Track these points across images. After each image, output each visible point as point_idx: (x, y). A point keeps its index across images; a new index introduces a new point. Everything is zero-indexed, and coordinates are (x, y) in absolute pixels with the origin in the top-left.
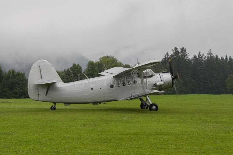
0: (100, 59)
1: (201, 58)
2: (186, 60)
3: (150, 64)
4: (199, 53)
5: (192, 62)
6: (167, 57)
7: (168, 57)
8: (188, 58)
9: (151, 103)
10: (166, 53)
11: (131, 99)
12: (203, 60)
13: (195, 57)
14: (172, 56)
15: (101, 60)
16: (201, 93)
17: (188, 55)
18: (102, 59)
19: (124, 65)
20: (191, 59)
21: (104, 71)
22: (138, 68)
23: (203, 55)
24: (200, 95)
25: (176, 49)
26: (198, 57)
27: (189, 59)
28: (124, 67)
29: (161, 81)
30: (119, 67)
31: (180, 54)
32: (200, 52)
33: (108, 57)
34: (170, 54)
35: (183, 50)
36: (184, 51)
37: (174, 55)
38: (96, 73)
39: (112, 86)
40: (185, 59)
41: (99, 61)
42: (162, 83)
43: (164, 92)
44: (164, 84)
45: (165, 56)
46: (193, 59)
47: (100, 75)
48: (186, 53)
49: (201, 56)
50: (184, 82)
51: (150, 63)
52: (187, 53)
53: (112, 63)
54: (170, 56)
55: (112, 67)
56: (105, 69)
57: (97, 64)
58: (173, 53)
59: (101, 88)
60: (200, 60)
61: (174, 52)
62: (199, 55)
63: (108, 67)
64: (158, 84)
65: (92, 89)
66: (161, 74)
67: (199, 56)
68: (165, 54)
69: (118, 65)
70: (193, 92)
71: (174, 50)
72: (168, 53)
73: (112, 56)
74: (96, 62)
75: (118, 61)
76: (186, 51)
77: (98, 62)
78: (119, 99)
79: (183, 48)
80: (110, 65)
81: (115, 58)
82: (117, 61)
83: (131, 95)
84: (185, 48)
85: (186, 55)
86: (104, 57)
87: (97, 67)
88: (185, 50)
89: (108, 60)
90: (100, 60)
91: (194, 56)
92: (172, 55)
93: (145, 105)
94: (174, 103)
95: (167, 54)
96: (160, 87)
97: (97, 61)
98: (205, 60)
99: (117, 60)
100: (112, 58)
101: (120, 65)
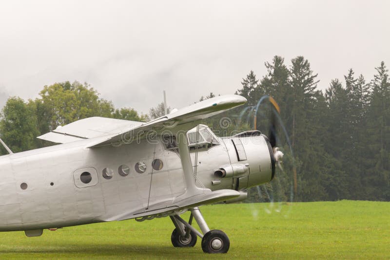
0: (43, 92)
1: (355, 88)
2: (309, 95)
3: (216, 107)
4: (350, 75)
5: (328, 101)
6: (251, 87)
7: (255, 86)
8: (315, 90)
9: (208, 230)
10: (249, 73)
11: (145, 218)
12: (360, 96)
13: (336, 85)
14: (266, 82)
15: (47, 94)
16: (355, 198)
17: (315, 80)
18: (51, 93)
19: (117, 112)
20: (324, 92)
21: (55, 129)
22: (175, 119)
23: (362, 81)
24: (352, 202)
25: (278, 60)
26: (344, 86)
27: (318, 91)
28: (117, 116)
29: (239, 160)
30: (103, 116)
31: (290, 78)
32: (351, 71)
33: (67, 86)
34: (259, 79)
35: (300, 64)
36: (303, 66)
37: (271, 81)
38: (31, 135)
39: (86, 177)
40: (306, 92)
41: (40, 98)
42: (241, 167)
43: (246, 194)
44: (248, 170)
45: (245, 83)
46: (330, 93)
47: (44, 141)
48: (308, 74)
49: (356, 83)
50: (302, 163)
51: (215, 105)
52: (313, 74)
53: (82, 104)
54: (259, 83)
55: (81, 117)
56: (58, 122)
57: (35, 107)
58: (270, 74)
59: (52, 184)
60: (352, 96)
61: (273, 71)
62: (349, 79)
63: (69, 116)
64: (228, 169)
65: (24, 186)
66: (236, 140)
67: (348, 83)
68: (246, 78)
69: (100, 111)
70: (332, 194)
71: (273, 65)
72: (254, 74)
73: (82, 83)
74: (31, 102)
75: (100, 97)
76: (308, 69)
77: (38, 103)
78: (110, 216)
79: (301, 59)
80: (74, 111)
81: (89, 88)
82: (95, 98)
83: (146, 205)
84: (305, 59)
85: (310, 81)
86: (56, 87)
87: (35, 118)
88: (307, 65)
89: (68, 94)
90: (44, 97)
91: (333, 82)
92: (266, 79)
93: (187, 236)
94: (272, 229)
95: (252, 77)
96: (235, 180)
97: (34, 100)
98: (366, 96)
99: (96, 94)
100: (81, 88)
101: (105, 111)
